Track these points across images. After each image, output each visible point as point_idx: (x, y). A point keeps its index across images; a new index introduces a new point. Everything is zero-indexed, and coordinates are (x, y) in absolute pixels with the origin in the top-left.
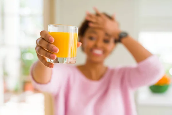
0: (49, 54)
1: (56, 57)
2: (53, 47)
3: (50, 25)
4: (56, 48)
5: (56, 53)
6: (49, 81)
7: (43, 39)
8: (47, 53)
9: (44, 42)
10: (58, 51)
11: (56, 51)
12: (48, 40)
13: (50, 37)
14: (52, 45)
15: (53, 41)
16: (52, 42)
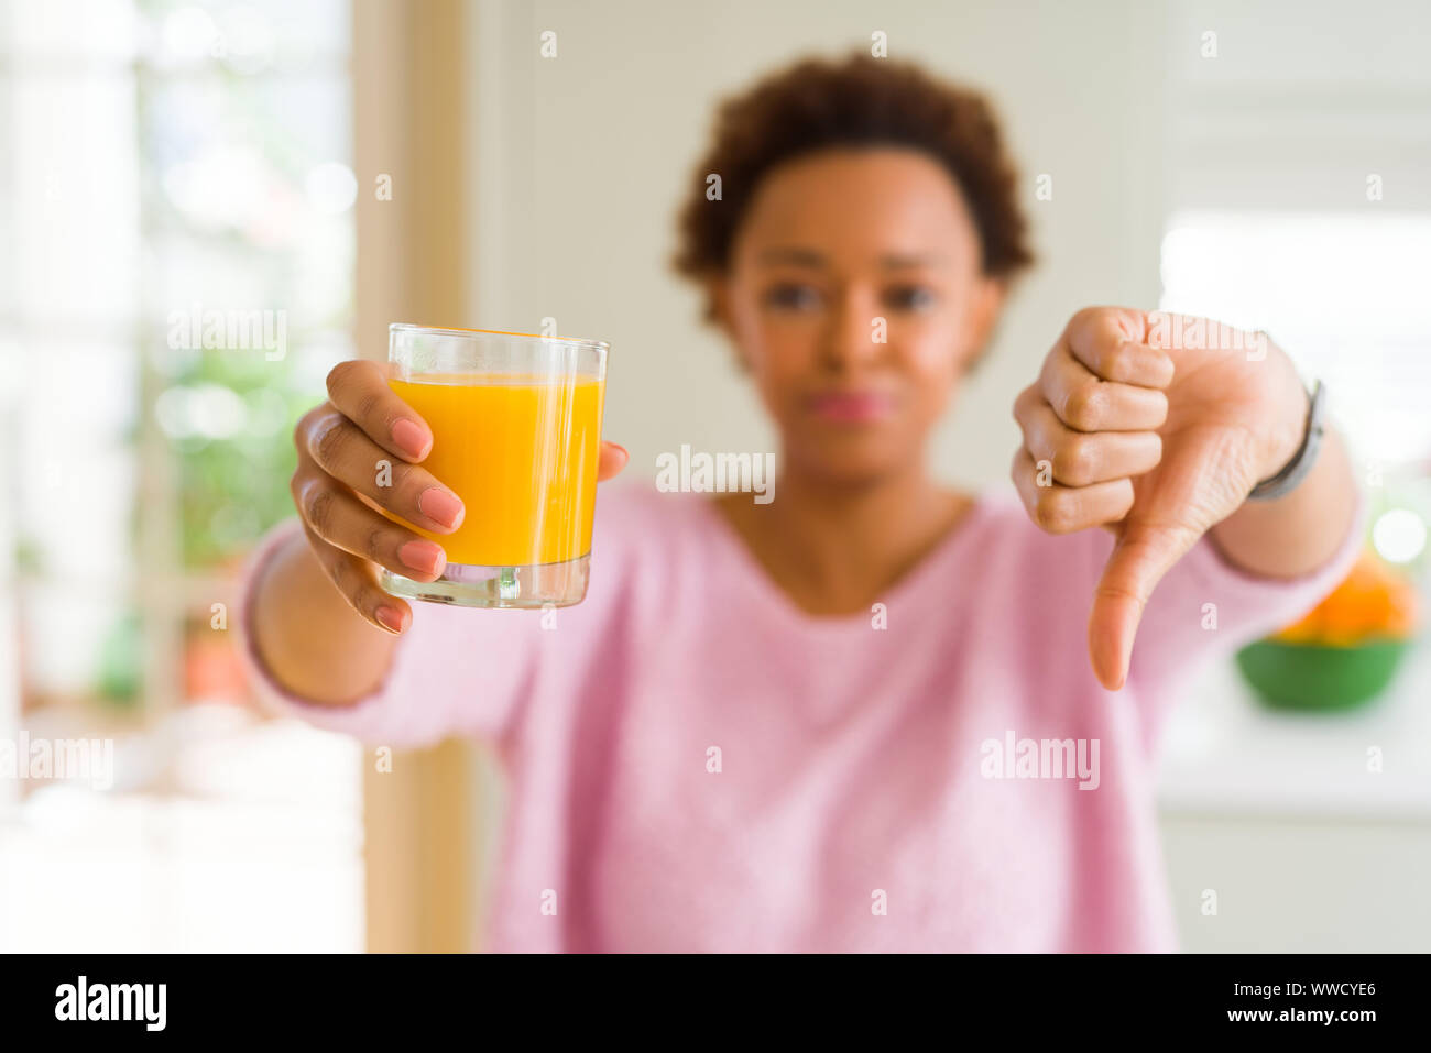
0: (391, 537)
1: (441, 562)
2: (420, 490)
3: (400, 326)
4: (441, 492)
5: (448, 531)
6: (377, 690)
7: (347, 423)
8: (376, 532)
9: (358, 448)
10: (459, 519)
11: (441, 519)
12: (390, 439)
13: (403, 415)
14: (419, 476)
15: (426, 450)
16: (417, 455)
